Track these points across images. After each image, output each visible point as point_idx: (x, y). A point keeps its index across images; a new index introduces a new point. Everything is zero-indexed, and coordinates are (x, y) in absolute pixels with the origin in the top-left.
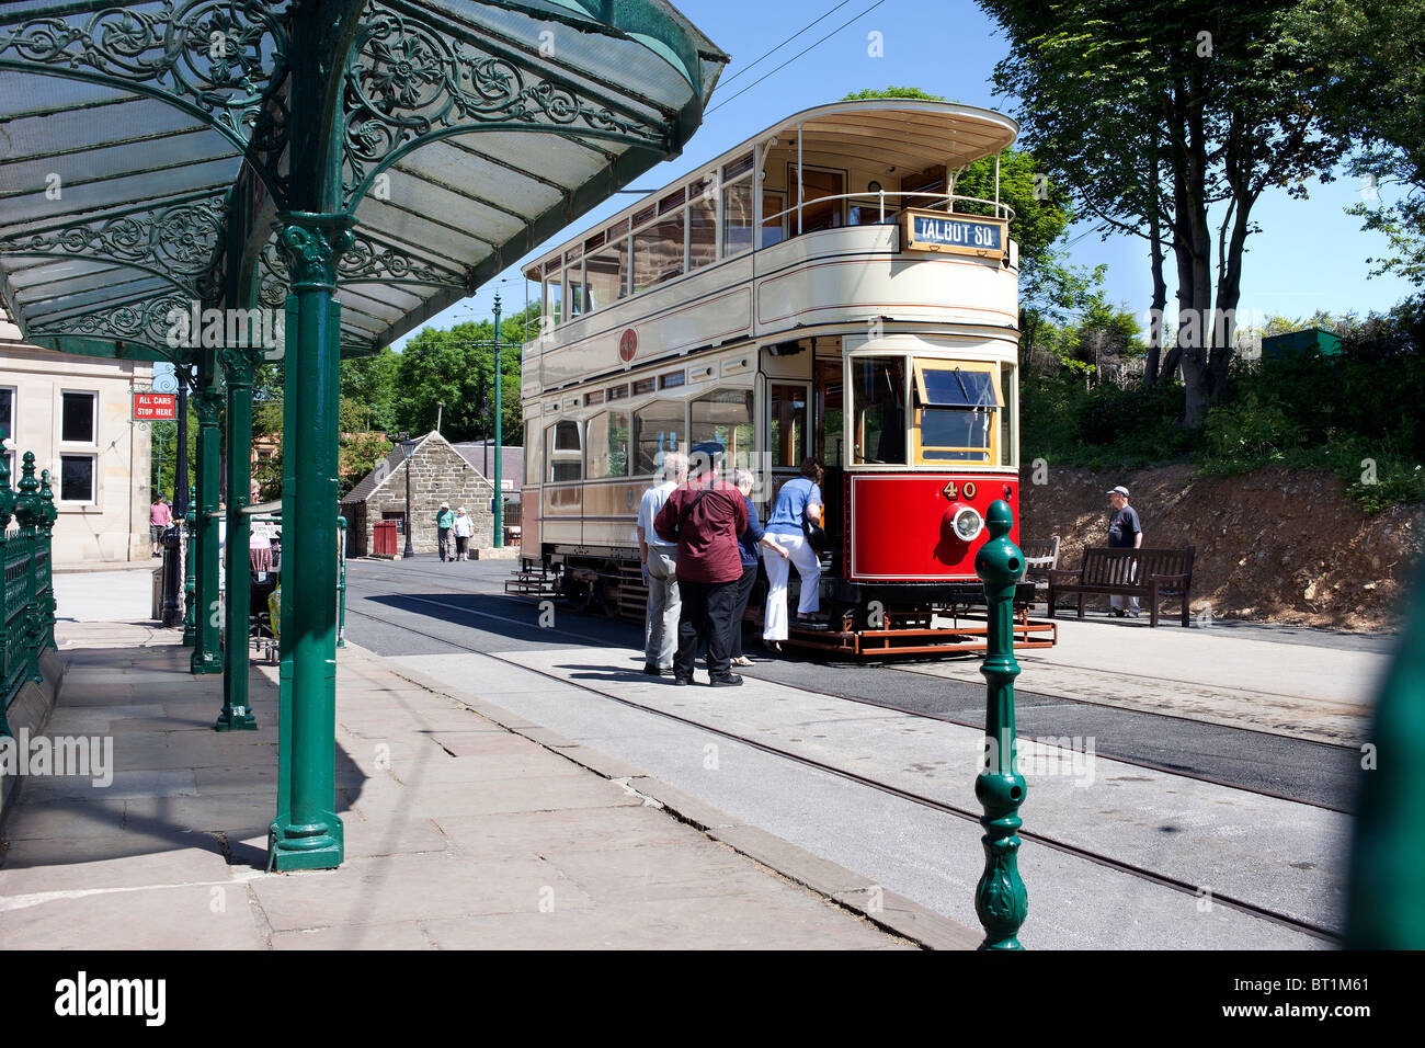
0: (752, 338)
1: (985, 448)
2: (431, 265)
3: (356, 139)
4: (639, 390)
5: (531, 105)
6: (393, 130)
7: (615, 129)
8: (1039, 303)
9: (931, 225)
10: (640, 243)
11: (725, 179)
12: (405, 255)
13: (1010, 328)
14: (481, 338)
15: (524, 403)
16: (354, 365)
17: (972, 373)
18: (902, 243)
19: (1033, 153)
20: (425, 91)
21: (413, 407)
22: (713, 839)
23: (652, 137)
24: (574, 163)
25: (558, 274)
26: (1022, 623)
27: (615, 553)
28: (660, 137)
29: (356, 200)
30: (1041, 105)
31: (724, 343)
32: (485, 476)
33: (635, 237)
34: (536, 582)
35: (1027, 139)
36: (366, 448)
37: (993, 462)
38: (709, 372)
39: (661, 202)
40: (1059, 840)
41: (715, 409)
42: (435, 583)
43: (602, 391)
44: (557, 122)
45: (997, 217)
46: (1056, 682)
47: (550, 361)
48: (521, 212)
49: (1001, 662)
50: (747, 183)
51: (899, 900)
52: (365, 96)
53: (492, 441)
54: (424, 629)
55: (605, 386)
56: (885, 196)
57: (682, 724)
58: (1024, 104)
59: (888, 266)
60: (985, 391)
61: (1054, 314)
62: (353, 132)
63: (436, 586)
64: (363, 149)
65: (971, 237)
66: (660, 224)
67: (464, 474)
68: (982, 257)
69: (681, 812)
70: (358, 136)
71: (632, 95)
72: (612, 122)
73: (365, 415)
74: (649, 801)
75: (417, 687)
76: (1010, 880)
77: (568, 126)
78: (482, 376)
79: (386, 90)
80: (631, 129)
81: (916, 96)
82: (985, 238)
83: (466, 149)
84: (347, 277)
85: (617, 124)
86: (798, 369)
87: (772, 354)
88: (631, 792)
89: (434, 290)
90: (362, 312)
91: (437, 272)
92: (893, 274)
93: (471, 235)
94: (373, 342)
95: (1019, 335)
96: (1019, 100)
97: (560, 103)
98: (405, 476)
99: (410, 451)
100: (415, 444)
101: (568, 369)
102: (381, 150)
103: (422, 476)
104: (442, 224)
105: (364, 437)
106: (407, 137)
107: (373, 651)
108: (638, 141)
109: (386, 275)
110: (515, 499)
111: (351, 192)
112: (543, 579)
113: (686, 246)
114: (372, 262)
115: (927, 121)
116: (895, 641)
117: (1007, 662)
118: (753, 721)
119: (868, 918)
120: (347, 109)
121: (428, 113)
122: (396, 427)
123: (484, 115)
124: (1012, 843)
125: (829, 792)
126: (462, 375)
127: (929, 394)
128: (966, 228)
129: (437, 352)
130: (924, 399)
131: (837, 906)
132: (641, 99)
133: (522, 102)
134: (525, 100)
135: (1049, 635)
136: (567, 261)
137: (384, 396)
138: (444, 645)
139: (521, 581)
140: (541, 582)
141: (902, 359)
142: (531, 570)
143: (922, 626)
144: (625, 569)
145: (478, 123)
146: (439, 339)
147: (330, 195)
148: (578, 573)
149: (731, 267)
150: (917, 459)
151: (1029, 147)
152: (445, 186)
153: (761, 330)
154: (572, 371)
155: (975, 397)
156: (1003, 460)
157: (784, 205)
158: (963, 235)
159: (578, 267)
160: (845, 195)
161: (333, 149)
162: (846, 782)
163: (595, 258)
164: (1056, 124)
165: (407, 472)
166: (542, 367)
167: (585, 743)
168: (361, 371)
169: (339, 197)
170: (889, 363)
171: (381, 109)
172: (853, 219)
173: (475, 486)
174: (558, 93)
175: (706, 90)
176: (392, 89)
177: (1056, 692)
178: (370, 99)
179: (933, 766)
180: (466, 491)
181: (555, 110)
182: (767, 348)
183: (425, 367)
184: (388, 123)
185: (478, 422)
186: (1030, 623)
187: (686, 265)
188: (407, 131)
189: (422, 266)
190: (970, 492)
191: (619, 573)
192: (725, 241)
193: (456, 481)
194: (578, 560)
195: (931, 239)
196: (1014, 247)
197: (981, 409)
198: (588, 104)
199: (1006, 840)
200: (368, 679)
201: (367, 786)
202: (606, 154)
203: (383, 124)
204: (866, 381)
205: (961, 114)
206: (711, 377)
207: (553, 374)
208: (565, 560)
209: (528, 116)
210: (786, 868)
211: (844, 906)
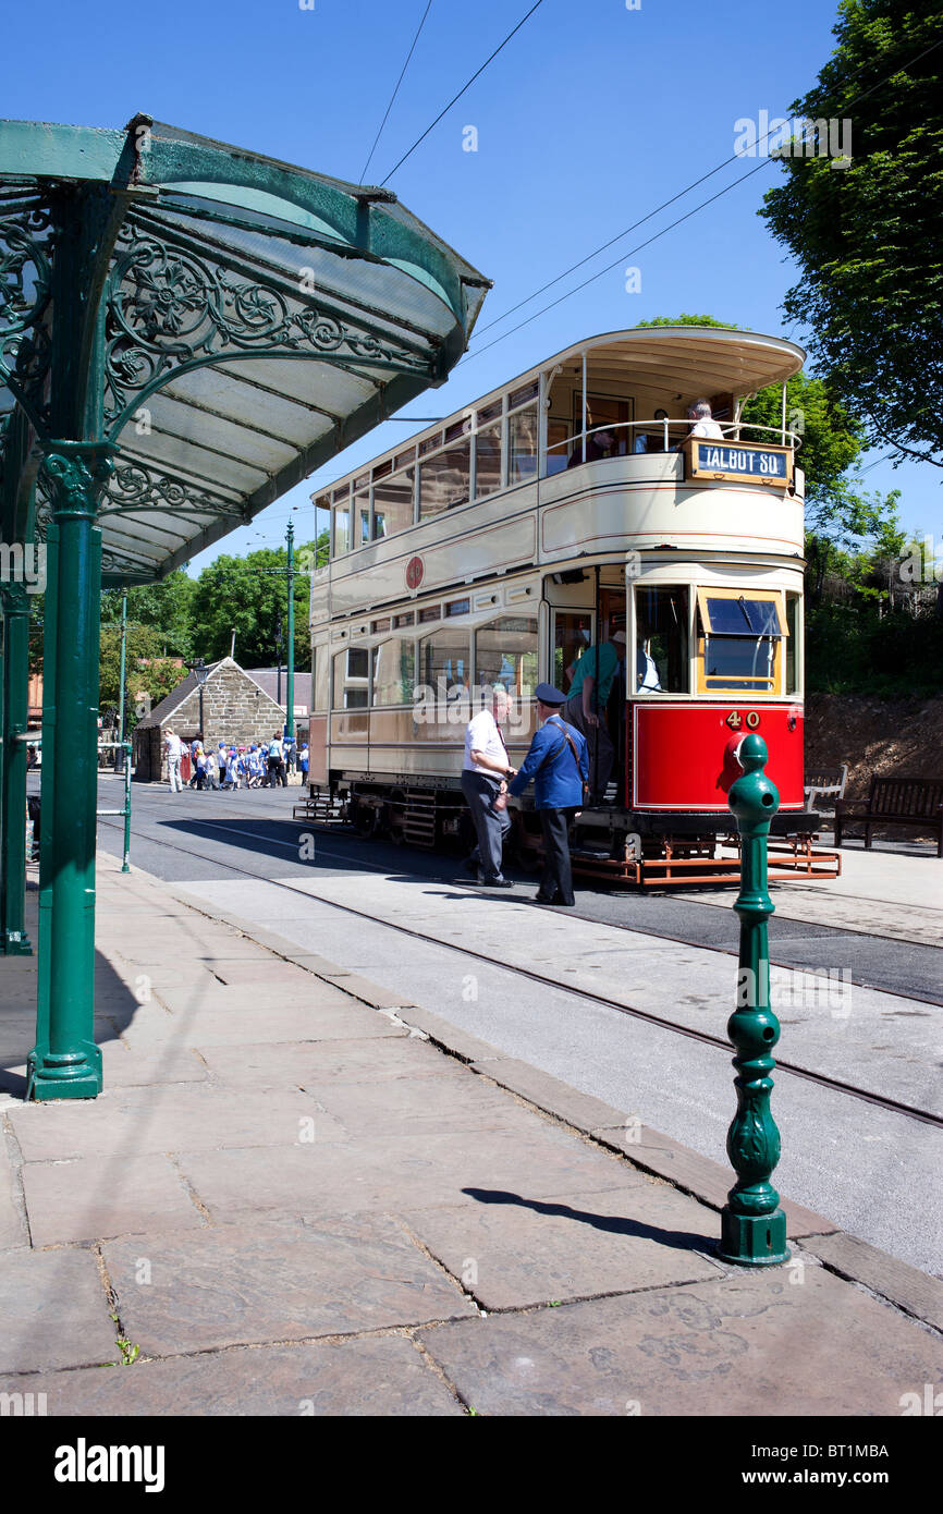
0: (536, 566)
1: (769, 678)
2: (208, 493)
3: (117, 367)
4: (425, 618)
5: (295, 332)
6: (156, 358)
7: (379, 356)
8: (832, 530)
9: (716, 453)
10: (428, 471)
11: (510, 407)
12: (182, 483)
13: (795, 557)
14: (277, 565)
15: (312, 630)
16: (150, 592)
17: (756, 602)
18: (686, 471)
19: (825, 381)
20: (189, 319)
21: (210, 633)
22: (476, 1072)
23: (417, 364)
24: (345, 390)
25: (347, 501)
26: (806, 853)
27: (400, 780)
28: (425, 364)
29: (119, 428)
30: (833, 330)
31: (509, 571)
32: (279, 702)
33: (422, 465)
34: (323, 808)
35: (818, 365)
36: (162, 674)
37: (778, 692)
38: (493, 600)
39: (447, 430)
40: (829, 1076)
41: (501, 638)
42: (227, 808)
43: (388, 619)
44: (322, 349)
45: (783, 445)
46: (838, 913)
47: (338, 589)
48: (294, 441)
49: (753, 900)
50: (533, 410)
51: (660, 1138)
52: (128, 324)
53: (285, 667)
54: (210, 854)
55: (392, 613)
56: (669, 425)
57: (459, 954)
58: (816, 331)
59: (672, 494)
60: (770, 620)
61: (846, 542)
62: (114, 360)
63: (226, 811)
64: (125, 377)
65: (757, 466)
66: (447, 452)
67: (257, 700)
68: (767, 485)
69: (446, 1044)
70: (120, 363)
71: (397, 321)
72: (377, 349)
73: (161, 642)
74: (415, 1032)
75: (197, 913)
76: (762, 1123)
77: (333, 353)
78: (277, 604)
79: (149, 318)
80: (396, 356)
81: (708, 323)
82: (770, 466)
83: (237, 377)
84: (123, 505)
85: (382, 351)
86: (582, 598)
87: (556, 582)
88: (398, 1022)
89: (214, 518)
90: (144, 540)
91: (214, 500)
92: (677, 502)
93: (246, 463)
94: (155, 570)
95: (805, 564)
96: (810, 328)
97: (325, 330)
98: (198, 701)
99: (205, 677)
100: (208, 671)
101: (355, 596)
102: (144, 376)
103: (216, 702)
104: (217, 452)
105: (160, 662)
106: (170, 365)
107: (157, 876)
108: (403, 368)
109: (162, 503)
110: (306, 725)
111: (113, 420)
112: (330, 806)
113: (471, 475)
114: (149, 491)
115: (712, 349)
116: (677, 871)
117: (760, 900)
118: (530, 950)
119: (625, 1157)
120: (109, 337)
121: (190, 340)
122: (192, 652)
123: (249, 343)
124: (764, 1086)
125: (599, 1025)
126: (257, 602)
127: (713, 623)
128: (751, 456)
129: (233, 579)
130: (708, 628)
131: (595, 1144)
132: (407, 325)
133: (285, 330)
134: (289, 327)
135: (833, 866)
136: (355, 489)
137: (180, 623)
138: (226, 870)
139: (308, 807)
140: (328, 809)
141: (685, 588)
142: (319, 796)
143: (704, 856)
144: (411, 796)
145: (242, 350)
146: (235, 565)
147: (91, 423)
148: (364, 800)
149: (515, 497)
150: (700, 689)
151: (821, 374)
152: (218, 414)
153: (545, 558)
154: (359, 599)
155: (760, 625)
156: (787, 689)
157: (570, 432)
158: (748, 463)
159: (365, 495)
160: (632, 423)
161: (94, 378)
162: (617, 1014)
163: (382, 486)
164: (849, 351)
165: (201, 698)
166: (330, 595)
167: (359, 972)
168: (157, 598)
169: (101, 425)
170: (674, 591)
171: (143, 337)
172: (639, 447)
173: (268, 711)
174: (322, 320)
175: (469, 315)
176: (154, 316)
177: (838, 924)
178: (132, 326)
179: (706, 998)
180: (259, 717)
181: (319, 337)
182: (552, 576)
183: (221, 594)
184: (151, 350)
185: (272, 648)
186: (814, 854)
187: (471, 493)
188: (170, 358)
189: (198, 494)
190: (753, 722)
191: (404, 800)
192: (510, 469)
193: (249, 706)
194: (365, 787)
195: (716, 467)
196: (800, 474)
197: (766, 638)
198: (353, 331)
199: (759, 1082)
200: (155, 905)
201: (139, 1014)
202: (375, 383)
203: (145, 352)
204: (650, 609)
205: (747, 341)
206: (497, 605)
207: (343, 602)
208: (351, 787)
209: (291, 343)
210: (547, 1103)
211: (602, 1143)
